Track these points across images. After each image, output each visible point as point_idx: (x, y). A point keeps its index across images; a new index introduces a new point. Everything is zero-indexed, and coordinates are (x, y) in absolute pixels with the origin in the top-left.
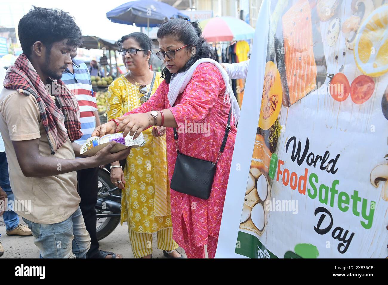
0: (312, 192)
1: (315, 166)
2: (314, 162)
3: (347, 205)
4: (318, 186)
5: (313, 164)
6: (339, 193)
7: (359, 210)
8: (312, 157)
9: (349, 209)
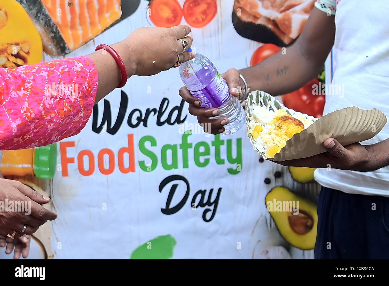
0: (148, 163)
1: (145, 125)
2: (143, 120)
3: (207, 157)
4: (157, 151)
5: (142, 123)
6: (193, 146)
7: (224, 156)
8: (137, 114)
9: (211, 160)
